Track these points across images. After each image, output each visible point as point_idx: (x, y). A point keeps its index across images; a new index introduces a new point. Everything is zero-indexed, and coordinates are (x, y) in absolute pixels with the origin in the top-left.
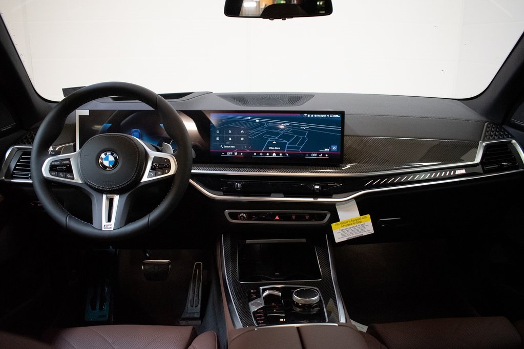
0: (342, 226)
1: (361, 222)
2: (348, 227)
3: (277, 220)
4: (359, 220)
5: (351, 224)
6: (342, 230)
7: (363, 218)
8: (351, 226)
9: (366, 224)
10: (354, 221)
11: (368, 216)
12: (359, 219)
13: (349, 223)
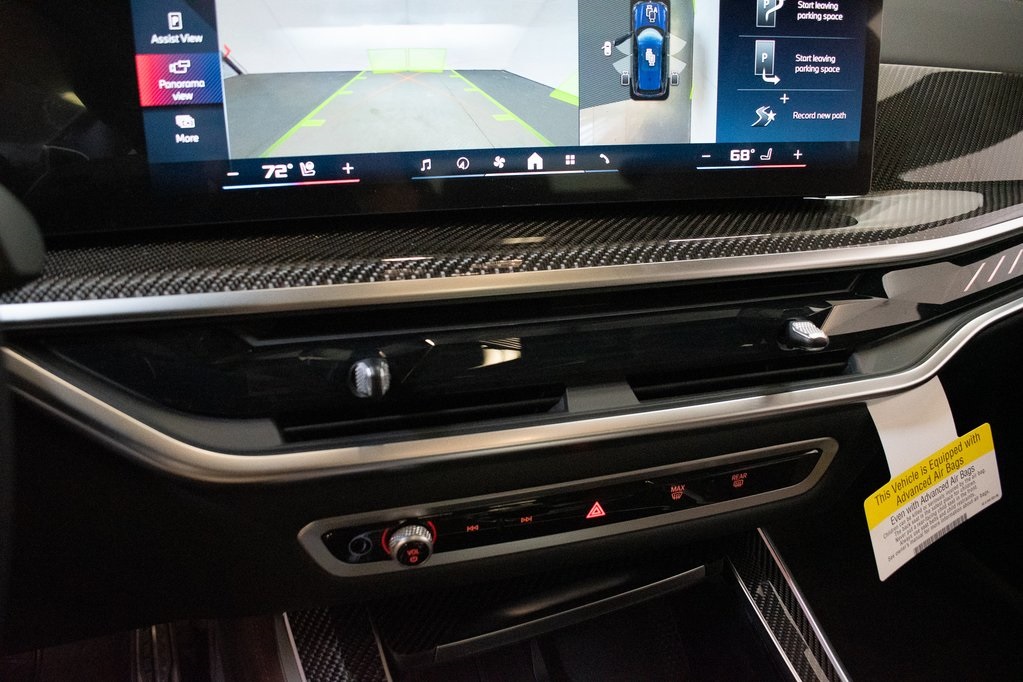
0: (900, 501)
1: (961, 461)
2: (918, 498)
3: (597, 522)
4: (956, 457)
5: (926, 484)
6: (900, 516)
7: (968, 444)
8: (929, 490)
9: (978, 469)
10: (938, 462)
11: (984, 431)
12: (956, 450)
13: (922, 478)
